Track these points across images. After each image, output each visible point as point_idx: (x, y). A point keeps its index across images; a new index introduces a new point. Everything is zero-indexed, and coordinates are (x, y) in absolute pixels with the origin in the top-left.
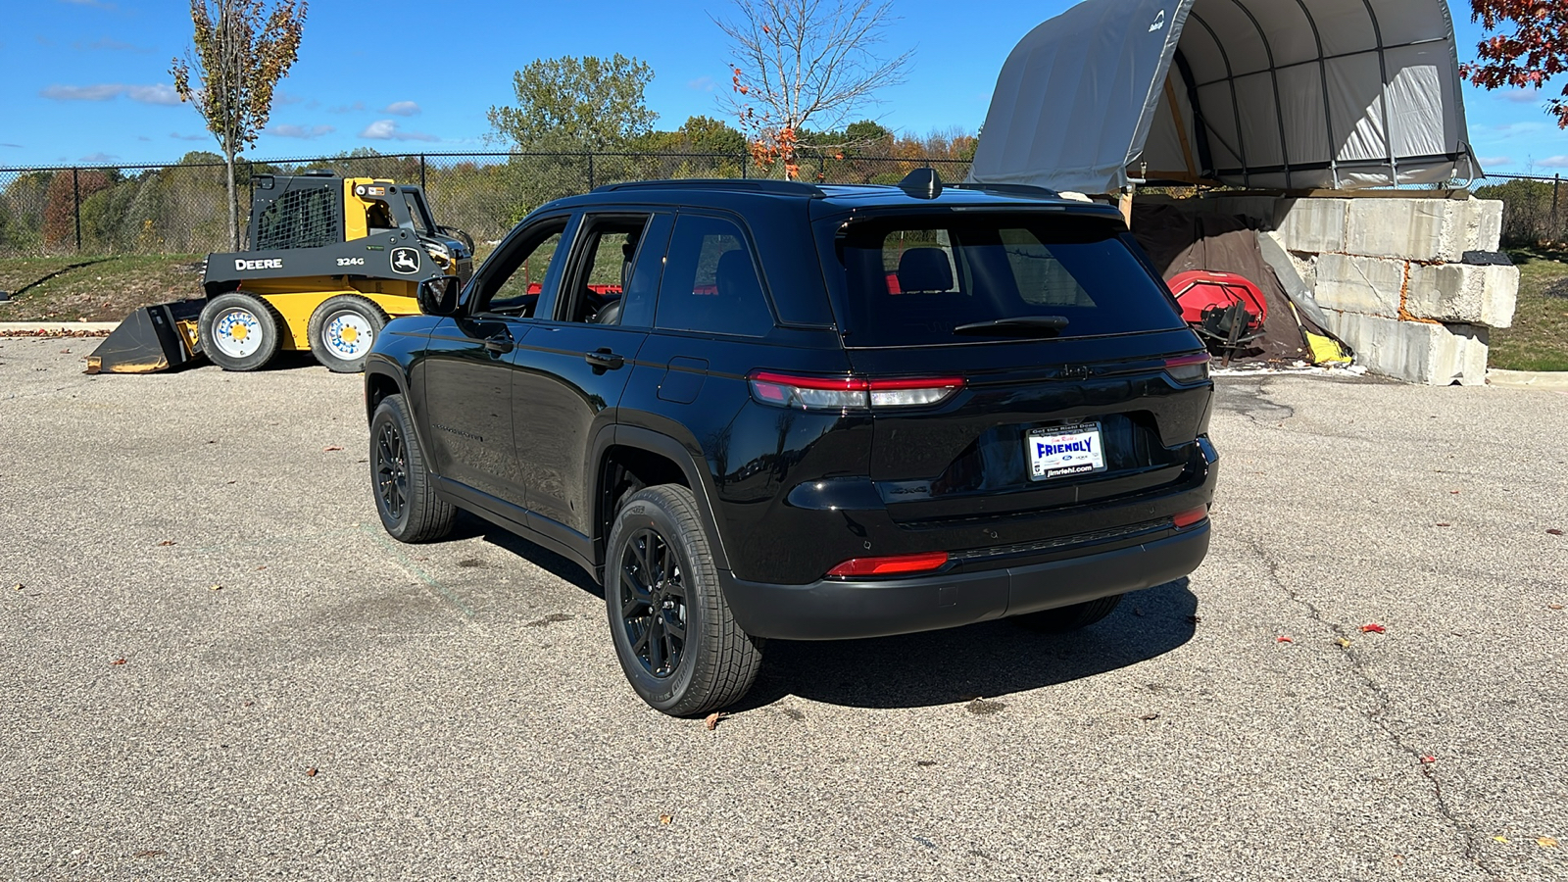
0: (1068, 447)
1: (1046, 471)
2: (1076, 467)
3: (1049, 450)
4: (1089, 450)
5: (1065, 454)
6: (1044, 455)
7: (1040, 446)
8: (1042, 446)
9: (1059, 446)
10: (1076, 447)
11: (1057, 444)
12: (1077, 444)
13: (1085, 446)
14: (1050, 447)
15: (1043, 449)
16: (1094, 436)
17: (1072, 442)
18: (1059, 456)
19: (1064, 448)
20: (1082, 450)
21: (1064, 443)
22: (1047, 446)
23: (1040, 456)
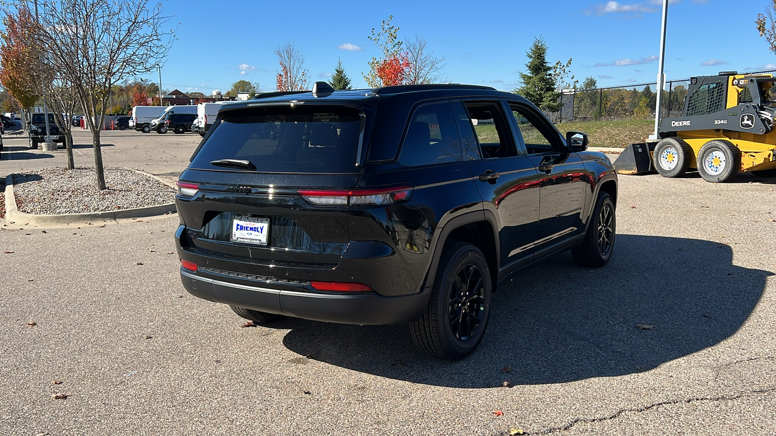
0: (251, 229)
1: (238, 238)
2: (252, 239)
3: (242, 228)
4: (261, 233)
5: (249, 232)
6: (239, 230)
7: (238, 225)
8: (239, 225)
9: (247, 227)
10: (255, 229)
11: (246, 226)
12: (256, 228)
13: (260, 230)
14: (243, 226)
15: (239, 227)
16: (265, 226)
17: (254, 226)
18: (246, 232)
19: (249, 229)
20: (258, 231)
21: (250, 226)
22: (241, 226)
23: (237, 230)
